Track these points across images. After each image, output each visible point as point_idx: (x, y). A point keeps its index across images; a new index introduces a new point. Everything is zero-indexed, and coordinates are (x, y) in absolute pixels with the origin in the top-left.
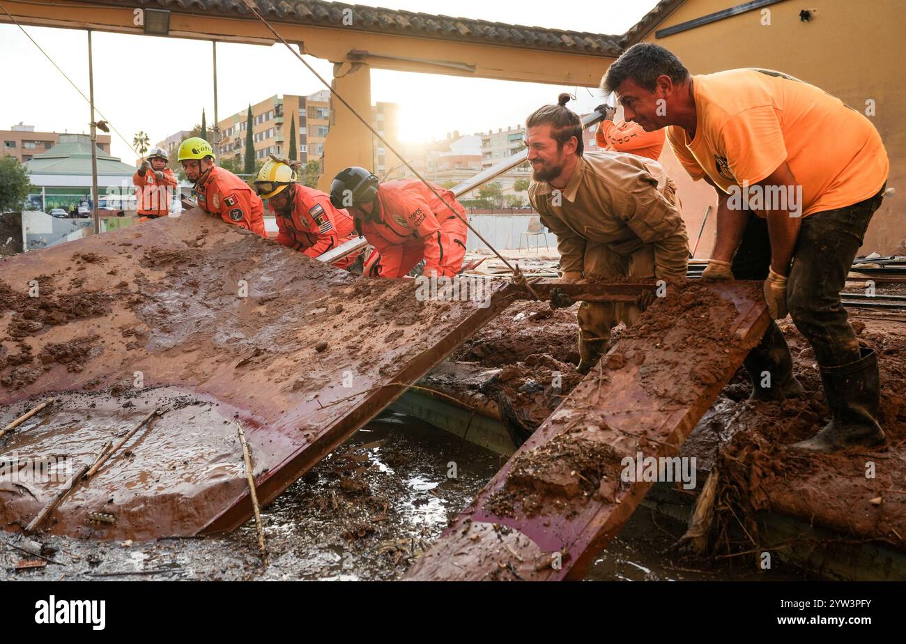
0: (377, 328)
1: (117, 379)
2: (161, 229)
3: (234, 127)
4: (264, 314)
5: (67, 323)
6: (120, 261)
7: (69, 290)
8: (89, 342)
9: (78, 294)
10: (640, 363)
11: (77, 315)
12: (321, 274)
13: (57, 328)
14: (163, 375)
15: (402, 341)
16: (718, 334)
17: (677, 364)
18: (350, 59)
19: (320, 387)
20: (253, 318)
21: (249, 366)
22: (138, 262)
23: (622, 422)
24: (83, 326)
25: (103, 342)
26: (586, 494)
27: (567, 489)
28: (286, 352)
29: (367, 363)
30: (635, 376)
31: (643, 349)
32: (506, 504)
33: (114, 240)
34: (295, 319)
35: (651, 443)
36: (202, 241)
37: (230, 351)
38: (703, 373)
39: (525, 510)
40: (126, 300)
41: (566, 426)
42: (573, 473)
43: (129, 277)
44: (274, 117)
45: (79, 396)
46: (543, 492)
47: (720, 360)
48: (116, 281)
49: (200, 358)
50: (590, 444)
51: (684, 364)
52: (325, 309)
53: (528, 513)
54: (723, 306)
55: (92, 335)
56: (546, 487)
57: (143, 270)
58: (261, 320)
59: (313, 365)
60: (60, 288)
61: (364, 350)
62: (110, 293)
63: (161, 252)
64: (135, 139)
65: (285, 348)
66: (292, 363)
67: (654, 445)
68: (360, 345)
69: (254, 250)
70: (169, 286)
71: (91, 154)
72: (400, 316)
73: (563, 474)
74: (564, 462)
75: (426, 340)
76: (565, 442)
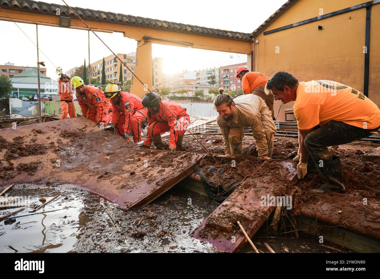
0: (154, 168)
1: (49, 179)
2: (69, 123)
3: (97, 66)
4: (109, 159)
5: (28, 156)
6: (52, 134)
7: (30, 143)
8: (37, 164)
9: (34, 145)
10: (255, 187)
11: (33, 153)
12: (132, 146)
13: (25, 158)
14: (67, 179)
15: (164, 173)
16: (282, 178)
17: (268, 188)
18: (144, 39)
19: (132, 188)
20: (104, 160)
21: (103, 178)
22: (59, 135)
23: (248, 207)
24: (35, 158)
25: (43, 164)
26: (235, 231)
27: (228, 229)
28: (118, 174)
29: (151, 180)
30: (253, 191)
31: (256, 182)
32: (205, 234)
33: (49, 126)
34: (121, 162)
35: (258, 215)
36: (85, 129)
37: (95, 172)
38: (277, 192)
39: (212, 236)
40: (53, 149)
41: (228, 207)
42: (230, 223)
43: (55, 140)
44: (114, 62)
45: (33, 184)
46: (219, 230)
47: (283, 188)
48: (49, 141)
49: (83, 174)
50: (237, 214)
51: (271, 188)
52: (133, 159)
53: (213, 237)
54: (284, 169)
55: (38, 161)
56: (220, 228)
57: (60, 138)
58: (107, 161)
59: (129, 180)
60: (26, 142)
61: (149, 175)
62: (47, 146)
63: (68, 132)
64: (57, 70)
65: (118, 172)
66: (120, 178)
67: (259, 215)
68: (148, 173)
69: (105, 134)
70: (71, 145)
71: (37, 75)
72: (163, 164)
73: (227, 224)
74: (227, 219)
75: (174, 173)
76: (228, 212)
